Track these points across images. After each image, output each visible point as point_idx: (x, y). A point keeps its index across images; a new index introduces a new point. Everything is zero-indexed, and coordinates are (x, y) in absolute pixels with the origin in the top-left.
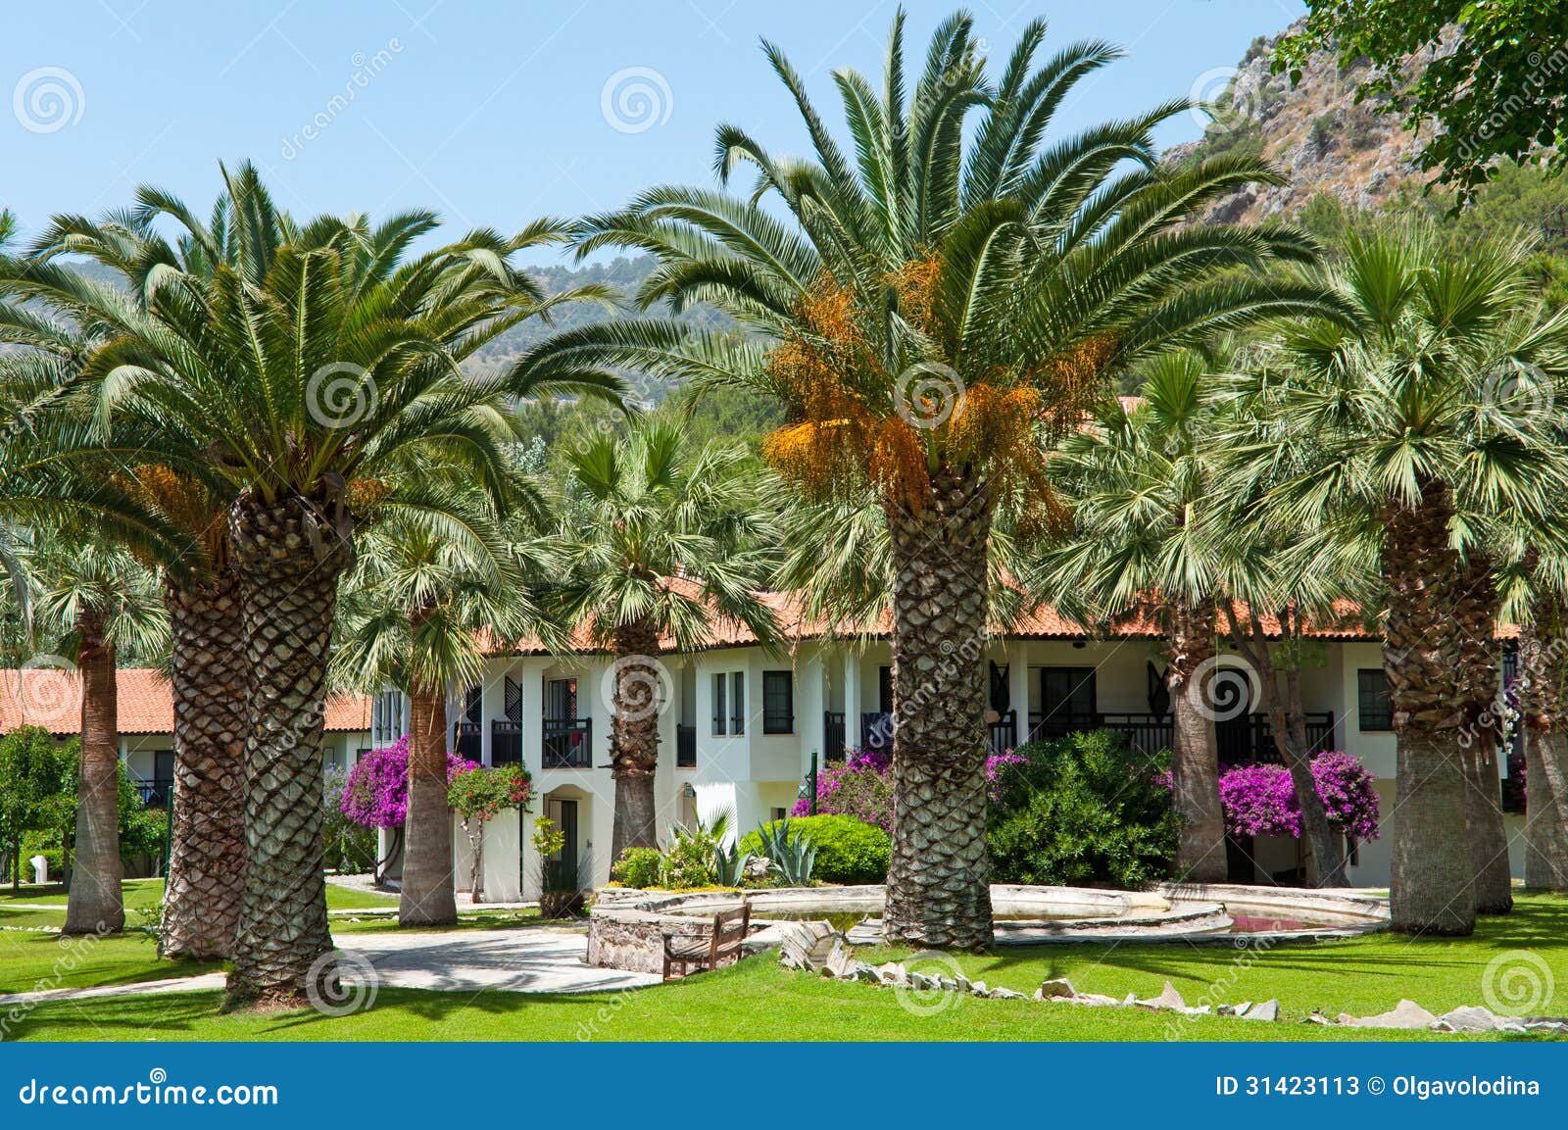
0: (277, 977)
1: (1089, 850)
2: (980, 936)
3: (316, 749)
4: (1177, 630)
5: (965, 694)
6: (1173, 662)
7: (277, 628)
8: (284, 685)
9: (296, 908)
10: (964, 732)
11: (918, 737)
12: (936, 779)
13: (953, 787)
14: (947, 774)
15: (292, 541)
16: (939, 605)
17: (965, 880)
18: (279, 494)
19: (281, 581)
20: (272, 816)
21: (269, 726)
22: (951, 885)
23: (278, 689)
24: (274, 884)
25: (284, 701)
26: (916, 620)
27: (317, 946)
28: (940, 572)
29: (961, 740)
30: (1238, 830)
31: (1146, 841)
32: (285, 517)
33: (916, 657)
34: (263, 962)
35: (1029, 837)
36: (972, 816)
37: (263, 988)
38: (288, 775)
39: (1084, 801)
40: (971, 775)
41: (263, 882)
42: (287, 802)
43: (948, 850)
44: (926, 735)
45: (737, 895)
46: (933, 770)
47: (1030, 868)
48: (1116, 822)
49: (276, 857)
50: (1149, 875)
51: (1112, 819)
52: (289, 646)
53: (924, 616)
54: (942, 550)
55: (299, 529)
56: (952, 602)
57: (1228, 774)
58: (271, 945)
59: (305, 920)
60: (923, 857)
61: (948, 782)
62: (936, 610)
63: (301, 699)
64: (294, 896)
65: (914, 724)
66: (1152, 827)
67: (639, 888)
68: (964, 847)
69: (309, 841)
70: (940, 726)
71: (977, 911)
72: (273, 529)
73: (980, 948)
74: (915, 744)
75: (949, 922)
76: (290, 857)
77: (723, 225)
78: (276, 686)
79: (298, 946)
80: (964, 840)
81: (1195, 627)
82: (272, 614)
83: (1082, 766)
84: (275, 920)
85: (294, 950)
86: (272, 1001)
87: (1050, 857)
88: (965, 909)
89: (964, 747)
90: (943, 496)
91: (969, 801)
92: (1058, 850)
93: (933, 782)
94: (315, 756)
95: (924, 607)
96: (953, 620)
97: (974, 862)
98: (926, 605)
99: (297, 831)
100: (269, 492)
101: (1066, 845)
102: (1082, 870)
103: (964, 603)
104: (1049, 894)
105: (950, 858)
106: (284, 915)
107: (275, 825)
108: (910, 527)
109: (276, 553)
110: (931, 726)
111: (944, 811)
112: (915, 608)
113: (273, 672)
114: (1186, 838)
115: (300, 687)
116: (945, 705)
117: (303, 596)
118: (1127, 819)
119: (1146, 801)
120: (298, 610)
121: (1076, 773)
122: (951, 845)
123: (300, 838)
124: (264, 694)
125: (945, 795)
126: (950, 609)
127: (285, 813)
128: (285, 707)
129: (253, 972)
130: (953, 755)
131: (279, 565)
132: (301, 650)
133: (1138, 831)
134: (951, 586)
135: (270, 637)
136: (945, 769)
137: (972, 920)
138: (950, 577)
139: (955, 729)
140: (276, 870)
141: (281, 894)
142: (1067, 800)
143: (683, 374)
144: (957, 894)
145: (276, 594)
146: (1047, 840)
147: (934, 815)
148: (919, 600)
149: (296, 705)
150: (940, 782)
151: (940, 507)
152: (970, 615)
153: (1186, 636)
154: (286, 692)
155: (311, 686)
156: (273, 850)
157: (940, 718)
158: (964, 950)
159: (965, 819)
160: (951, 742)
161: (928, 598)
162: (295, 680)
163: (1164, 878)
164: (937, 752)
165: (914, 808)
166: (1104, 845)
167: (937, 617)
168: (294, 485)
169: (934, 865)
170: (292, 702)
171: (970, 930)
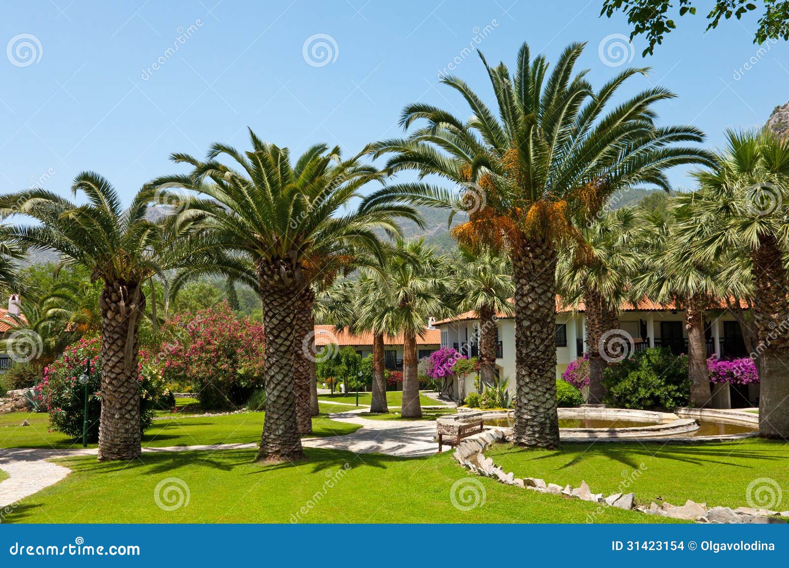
0: (274, 449)
1: (652, 395)
2: (552, 442)
3: (290, 360)
4: (688, 307)
5: (544, 336)
6: (687, 319)
7: (273, 312)
8: (276, 334)
9: (281, 422)
10: (543, 353)
11: (524, 355)
12: (531, 373)
13: (539, 377)
14: (536, 371)
15: (276, 277)
16: (531, 297)
17: (544, 417)
18: (273, 259)
19: (274, 293)
20: (272, 386)
21: (271, 350)
22: (537, 419)
23: (274, 336)
24: (273, 412)
25: (276, 340)
26: (522, 305)
27: (290, 437)
28: (531, 283)
29: (542, 356)
30: (738, 382)
31: (676, 391)
32: (274, 268)
33: (522, 320)
34: (269, 443)
35: (629, 389)
36: (548, 389)
37: (269, 453)
38: (278, 369)
39: (651, 375)
40: (547, 371)
41: (270, 411)
42: (278, 380)
43: (537, 404)
44: (527, 354)
45: (506, 412)
46: (530, 369)
47: (629, 402)
48: (663, 384)
49: (274, 402)
50: (678, 404)
51: (661, 382)
52: (277, 319)
53: (525, 302)
54: (533, 274)
55: (279, 273)
56: (537, 296)
57: (735, 361)
58: (272, 436)
59: (285, 426)
60: (526, 407)
61: (536, 375)
62: (530, 300)
63: (283, 340)
64: (281, 417)
65: (522, 349)
66: (678, 385)
67: (472, 408)
68: (544, 403)
69: (287, 395)
70: (533, 350)
71: (550, 430)
72: (269, 273)
73: (551, 447)
74: (523, 358)
75: (537, 435)
76: (279, 402)
77: (446, 143)
78: (272, 334)
79: (282, 437)
80: (544, 400)
81: (695, 305)
82: (271, 307)
83: (649, 361)
84: (274, 427)
85: (280, 438)
86: (272, 459)
87: (637, 397)
88: (544, 430)
89: (544, 359)
90: (532, 251)
91: (546, 382)
92: (639, 395)
93: (529, 375)
94: (289, 362)
95: (525, 299)
96: (538, 304)
97: (549, 409)
98: (526, 298)
99: (282, 391)
100: (269, 259)
101: (642, 393)
102: (649, 403)
103: (543, 297)
104: (630, 413)
105: (537, 407)
106: (277, 424)
107: (274, 389)
108: (519, 264)
109: (271, 282)
110: (529, 350)
111: (535, 387)
112: (521, 299)
113: (272, 329)
114: (693, 390)
115: (282, 335)
116: (535, 341)
117: (282, 299)
118: (668, 382)
119: (677, 375)
120: (281, 305)
121: (647, 364)
122: (538, 402)
123: (283, 394)
124: (269, 338)
125: (535, 380)
126: (536, 299)
127: (277, 385)
128: (276, 343)
129: (266, 446)
130: (539, 363)
131: (272, 287)
132: (283, 320)
133: (671, 387)
134: (536, 289)
135: (270, 315)
136: (535, 369)
137: (548, 434)
138: (536, 285)
139: (539, 351)
140: (274, 407)
141: (275, 416)
142: (642, 374)
143: (426, 204)
144: (541, 423)
145: (272, 299)
146: (635, 390)
147: (530, 389)
148: (523, 295)
149: (281, 342)
150: (533, 374)
151: (531, 255)
152: (545, 302)
153: (692, 309)
154: (276, 337)
155: (286, 335)
156: (273, 399)
157: (533, 346)
158: (543, 447)
159: (544, 391)
160: (538, 357)
161: (526, 295)
162: (280, 332)
163: (684, 406)
164: (532, 362)
165: (522, 386)
166: (657, 393)
167: (531, 303)
168: (278, 256)
169: (530, 410)
170: (279, 341)
171: (547, 439)
